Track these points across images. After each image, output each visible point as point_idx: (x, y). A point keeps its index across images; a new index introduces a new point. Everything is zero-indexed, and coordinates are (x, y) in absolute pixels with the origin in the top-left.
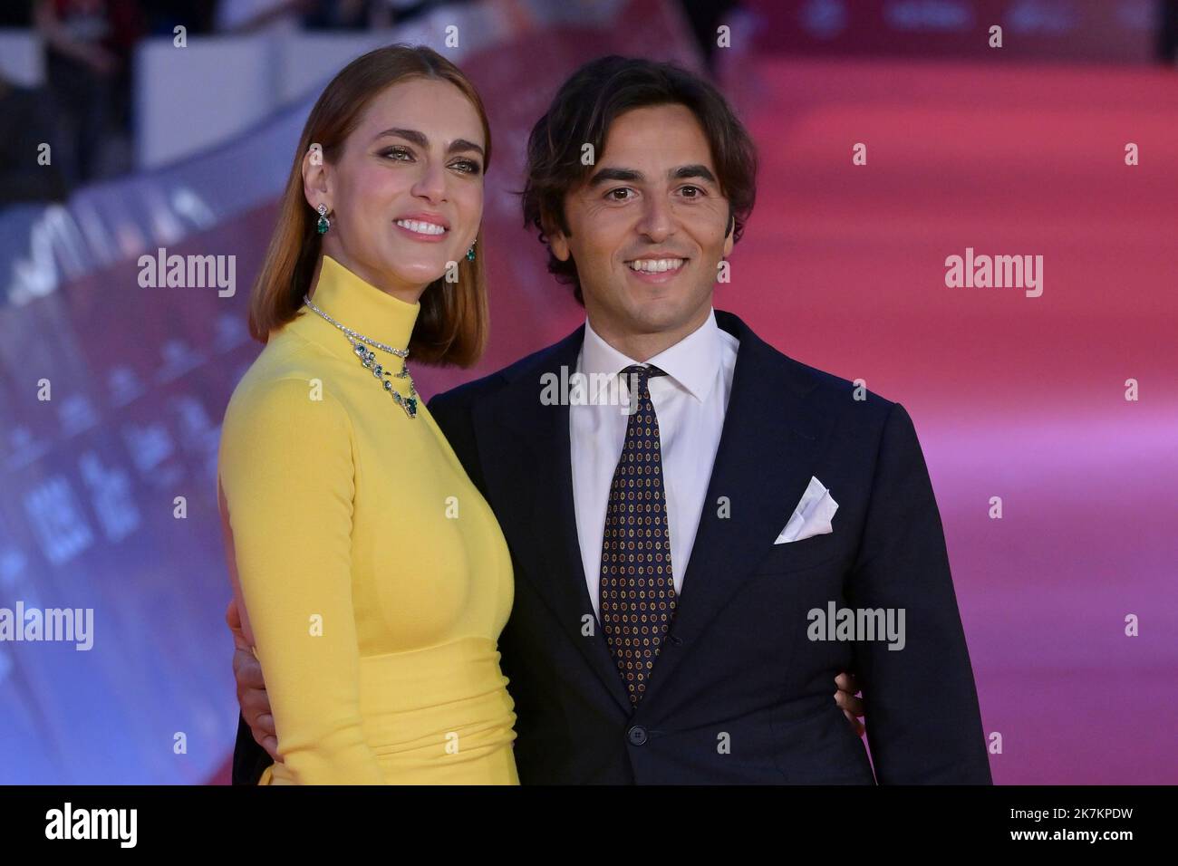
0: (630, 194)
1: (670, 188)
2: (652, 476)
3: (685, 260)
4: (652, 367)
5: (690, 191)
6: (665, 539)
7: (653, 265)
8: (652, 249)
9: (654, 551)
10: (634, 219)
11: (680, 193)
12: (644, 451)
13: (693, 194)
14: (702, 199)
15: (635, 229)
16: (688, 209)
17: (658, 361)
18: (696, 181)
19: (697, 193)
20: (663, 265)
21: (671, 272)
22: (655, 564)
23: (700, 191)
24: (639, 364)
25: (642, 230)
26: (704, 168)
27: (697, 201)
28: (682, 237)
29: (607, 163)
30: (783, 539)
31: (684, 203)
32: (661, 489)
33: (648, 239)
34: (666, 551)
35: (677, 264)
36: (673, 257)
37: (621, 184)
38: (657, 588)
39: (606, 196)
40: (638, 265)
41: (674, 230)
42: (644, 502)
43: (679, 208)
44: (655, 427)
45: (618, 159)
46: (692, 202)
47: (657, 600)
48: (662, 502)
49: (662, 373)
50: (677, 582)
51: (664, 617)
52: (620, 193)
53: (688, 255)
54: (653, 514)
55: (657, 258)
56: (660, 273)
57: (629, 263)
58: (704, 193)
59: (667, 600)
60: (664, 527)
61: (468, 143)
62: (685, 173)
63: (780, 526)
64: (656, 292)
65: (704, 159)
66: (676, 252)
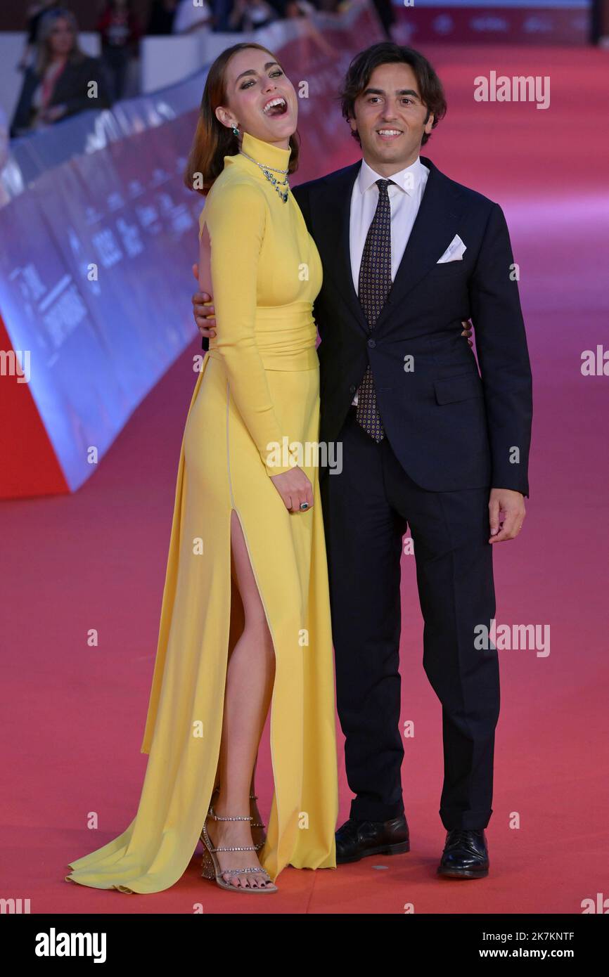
0: (379, 100)
1: (397, 99)
2: (386, 230)
3: (402, 132)
4: (390, 181)
5: (405, 101)
6: (389, 258)
7: (387, 132)
8: (387, 125)
9: (384, 263)
10: (380, 112)
11: (401, 101)
12: (383, 218)
13: (407, 102)
14: (411, 105)
15: (380, 116)
16: (405, 109)
17: (392, 178)
18: (409, 97)
19: (410, 102)
20: (392, 132)
21: (396, 136)
22: (384, 268)
24: (384, 179)
25: (382, 116)
26: (413, 91)
27: (409, 106)
28: (401, 121)
29: (370, 86)
30: (441, 261)
31: (403, 106)
32: (389, 236)
33: (384, 121)
34: (389, 263)
35: (398, 133)
36: (396, 130)
37: (375, 96)
38: (384, 279)
39: (369, 100)
40: (381, 132)
41: (397, 117)
42: (381, 241)
43: (400, 108)
44: (389, 208)
45: (374, 85)
46: (407, 106)
47: (383, 285)
48: (389, 241)
49: (394, 184)
50: (393, 277)
51: (386, 292)
52: (375, 100)
53: (404, 130)
54: (385, 247)
55: (389, 129)
56: (390, 136)
57: (378, 131)
58: (412, 102)
59: (388, 285)
60: (389, 252)
62: (404, 93)
63: (440, 255)
64: (388, 145)
65: (414, 87)
66: (398, 127)
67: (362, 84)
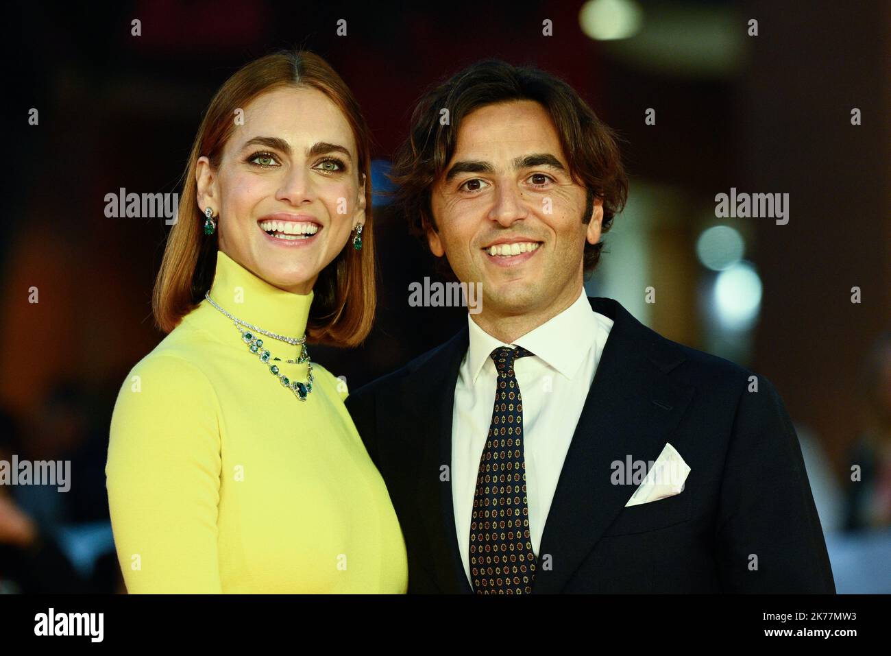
0: (482, 185)
1: (518, 178)
2: (514, 448)
3: (540, 243)
4: (519, 348)
5: (539, 179)
6: (523, 506)
7: (506, 250)
8: (504, 234)
9: (514, 518)
10: (486, 208)
11: (531, 181)
12: (507, 425)
13: (543, 181)
14: (551, 186)
15: (487, 218)
16: (540, 196)
17: (523, 342)
18: (543, 169)
19: (547, 180)
20: (516, 249)
21: (526, 255)
22: (514, 529)
23: (549, 178)
24: (507, 346)
25: (492, 217)
26: (551, 156)
27: (545, 188)
28: (533, 222)
29: (459, 158)
30: (635, 501)
31: (535, 191)
32: (522, 460)
33: (498, 225)
34: (524, 517)
35: (530, 247)
36: (526, 241)
37: (473, 176)
38: (517, 552)
39: (460, 188)
40: (494, 250)
41: (523, 215)
42: (506, 472)
43: (528, 195)
44: (518, 402)
45: (468, 153)
46: (541, 189)
47: (518, 564)
48: (522, 471)
49: (529, 354)
51: (526, 579)
52: (474, 185)
53: (542, 239)
54: (513, 484)
55: (510, 242)
56: (514, 257)
57: (485, 249)
58: (553, 180)
59: (527, 563)
60: (523, 494)
61: (330, 145)
62: (532, 161)
64: (511, 274)
65: (551, 147)
66: (529, 236)
67: (440, 156)
